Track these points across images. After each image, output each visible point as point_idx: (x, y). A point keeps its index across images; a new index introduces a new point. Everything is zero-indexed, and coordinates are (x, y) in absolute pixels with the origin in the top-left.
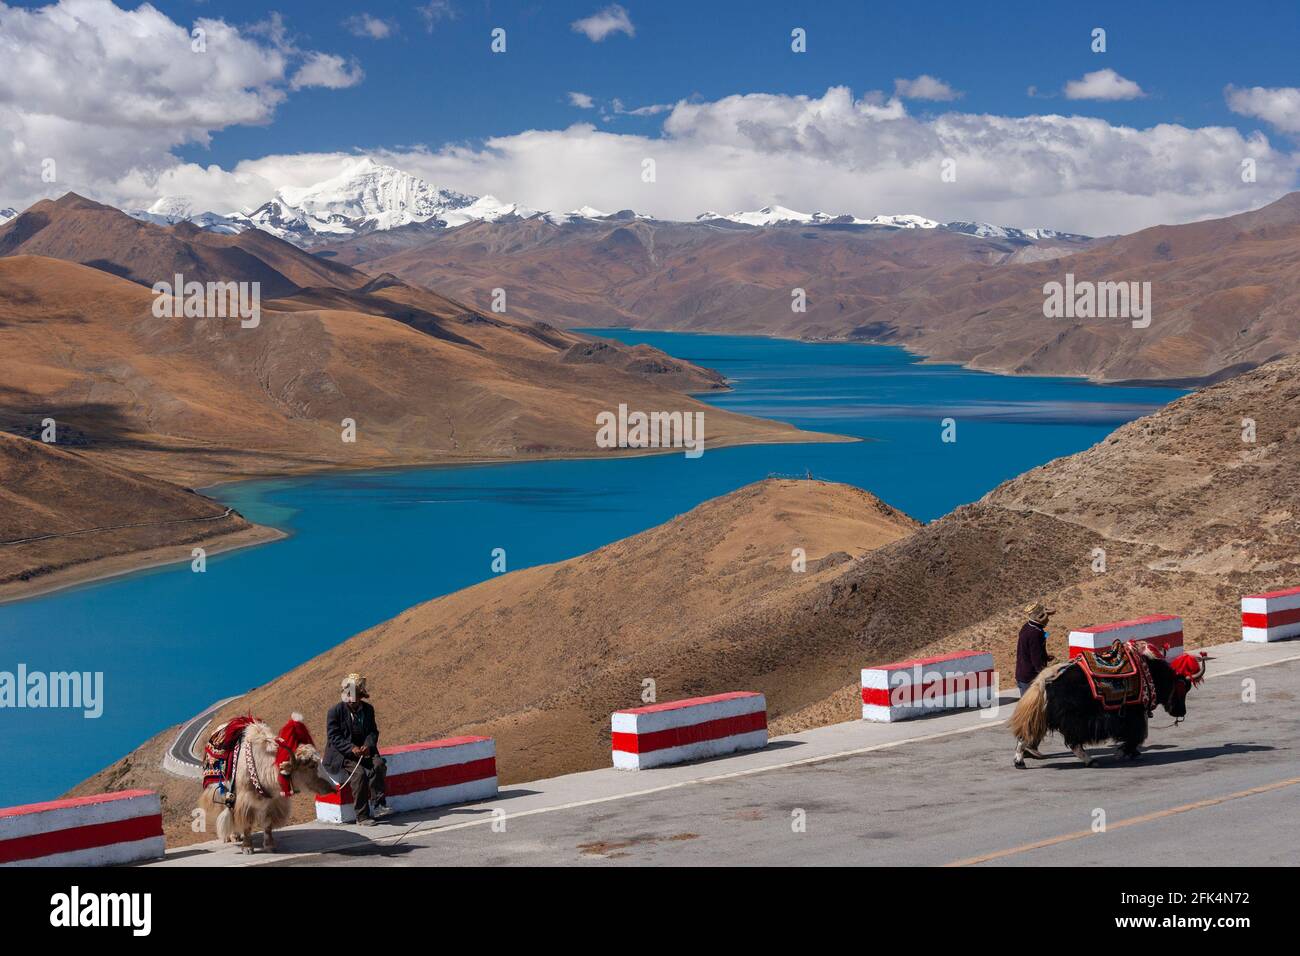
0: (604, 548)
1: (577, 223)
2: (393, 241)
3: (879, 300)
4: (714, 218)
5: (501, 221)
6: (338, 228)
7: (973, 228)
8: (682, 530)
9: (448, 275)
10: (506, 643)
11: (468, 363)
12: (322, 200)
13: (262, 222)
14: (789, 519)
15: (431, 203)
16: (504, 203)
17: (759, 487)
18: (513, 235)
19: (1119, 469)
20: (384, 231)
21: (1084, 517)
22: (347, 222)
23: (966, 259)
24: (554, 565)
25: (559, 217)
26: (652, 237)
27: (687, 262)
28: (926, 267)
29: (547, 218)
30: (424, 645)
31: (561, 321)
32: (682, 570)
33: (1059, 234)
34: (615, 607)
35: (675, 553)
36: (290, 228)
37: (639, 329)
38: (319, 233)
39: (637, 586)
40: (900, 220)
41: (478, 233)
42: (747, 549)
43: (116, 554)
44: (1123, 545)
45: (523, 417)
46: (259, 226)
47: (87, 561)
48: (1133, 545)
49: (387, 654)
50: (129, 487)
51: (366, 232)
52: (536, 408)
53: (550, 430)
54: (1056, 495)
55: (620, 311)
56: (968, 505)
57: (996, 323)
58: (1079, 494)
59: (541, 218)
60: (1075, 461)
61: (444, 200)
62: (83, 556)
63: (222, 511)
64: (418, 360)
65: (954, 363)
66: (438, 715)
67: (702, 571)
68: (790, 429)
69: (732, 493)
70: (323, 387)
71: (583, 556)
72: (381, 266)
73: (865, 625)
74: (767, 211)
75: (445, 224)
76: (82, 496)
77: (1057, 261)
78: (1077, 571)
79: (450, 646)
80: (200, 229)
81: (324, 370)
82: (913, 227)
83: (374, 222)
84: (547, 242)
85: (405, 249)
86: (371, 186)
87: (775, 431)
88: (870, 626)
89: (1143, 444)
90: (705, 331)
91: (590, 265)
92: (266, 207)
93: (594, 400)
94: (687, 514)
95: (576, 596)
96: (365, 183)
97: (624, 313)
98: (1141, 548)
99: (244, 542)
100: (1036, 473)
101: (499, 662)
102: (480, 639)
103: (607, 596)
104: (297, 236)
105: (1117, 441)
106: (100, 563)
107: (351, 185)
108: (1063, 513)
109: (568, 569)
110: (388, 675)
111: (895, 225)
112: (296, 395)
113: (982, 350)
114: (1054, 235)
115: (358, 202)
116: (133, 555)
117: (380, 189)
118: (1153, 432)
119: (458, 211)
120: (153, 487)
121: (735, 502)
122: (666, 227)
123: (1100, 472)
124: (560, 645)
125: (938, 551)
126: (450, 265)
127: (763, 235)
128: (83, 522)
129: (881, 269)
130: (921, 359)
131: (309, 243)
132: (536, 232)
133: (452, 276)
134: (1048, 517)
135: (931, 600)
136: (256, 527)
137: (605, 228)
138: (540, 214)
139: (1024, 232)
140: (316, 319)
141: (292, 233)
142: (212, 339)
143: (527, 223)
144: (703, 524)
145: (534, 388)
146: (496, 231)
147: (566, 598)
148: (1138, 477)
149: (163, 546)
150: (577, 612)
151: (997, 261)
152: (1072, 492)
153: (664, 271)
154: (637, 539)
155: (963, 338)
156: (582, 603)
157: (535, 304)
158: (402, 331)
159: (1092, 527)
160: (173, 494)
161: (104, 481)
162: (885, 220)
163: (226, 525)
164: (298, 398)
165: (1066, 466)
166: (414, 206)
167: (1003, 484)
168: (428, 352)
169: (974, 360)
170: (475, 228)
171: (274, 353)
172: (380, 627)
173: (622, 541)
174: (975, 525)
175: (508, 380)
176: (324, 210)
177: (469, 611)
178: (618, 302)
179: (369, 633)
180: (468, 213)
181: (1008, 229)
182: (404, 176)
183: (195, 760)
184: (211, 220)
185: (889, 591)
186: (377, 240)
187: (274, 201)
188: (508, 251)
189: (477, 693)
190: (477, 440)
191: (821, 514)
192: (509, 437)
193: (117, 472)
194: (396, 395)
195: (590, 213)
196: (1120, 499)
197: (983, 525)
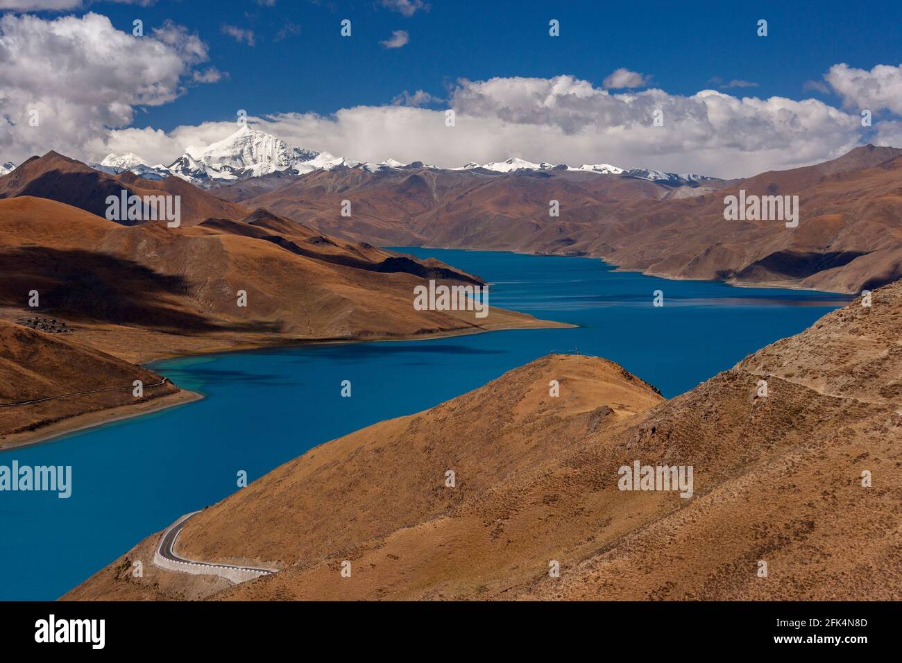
0: (443, 404)
1: (385, 171)
2: (264, 185)
3: (585, 225)
4: (475, 167)
5: (335, 170)
6: (227, 175)
7: (646, 173)
8: (495, 391)
9: (300, 209)
10: (381, 472)
11: (318, 272)
12: (216, 155)
13: (177, 171)
14: (567, 383)
15: (288, 158)
16: (336, 156)
17: (545, 360)
18: (343, 180)
19: (825, 346)
20: (258, 177)
21: (805, 379)
22: (233, 170)
23: (642, 196)
24: (409, 416)
25: (373, 167)
26: (434, 181)
27: (457, 199)
28: (616, 201)
29: (365, 168)
30: (325, 474)
31: (375, 242)
32: (497, 419)
33: (703, 178)
34: (453, 447)
35: (491, 407)
36: (195, 176)
37: (427, 247)
38: (214, 179)
39: (467, 432)
40: (598, 168)
41: (319, 178)
42: (540, 404)
43: (91, 411)
44: (834, 399)
45: (356, 311)
46: (175, 174)
47: (72, 416)
48: (840, 399)
49: (301, 481)
50: (98, 363)
51: (246, 178)
52: (363, 304)
53: (373, 320)
54: (785, 364)
55: (413, 234)
56: (726, 372)
57: (663, 241)
58: (800, 364)
59: (361, 168)
60: (794, 341)
61: (296, 155)
62: (69, 413)
63: (160, 379)
64: (285, 270)
65: (636, 270)
66: (338, 524)
67: (511, 420)
68: (532, 319)
69: (527, 364)
70: (224, 290)
71: (428, 410)
72: (256, 202)
73: (662, 456)
74: (510, 162)
75: (298, 172)
76: (68, 369)
77: (702, 197)
78: (804, 418)
79: (343, 475)
80: (137, 176)
81: (224, 278)
82: (607, 173)
83: (251, 171)
84: (366, 184)
85: (271, 190)
86: (248, 145)
87: (522, 320)
88: (666, 457)
89: (839, 328)
90: (470, 248)
91: (394, 201)
92: (179, 160)
93: (402, 298)
94: (498, 379)
95: (426, 439)
96: (244, 143)
97: (417, 235)
98: (846, 401)
99: (175, 402)
100: (769, 349)
101: (377, 486)
102: (363, 470)
103: (448, 438)
104: (200, 181)
105: (822, 326)
106: (81, 418)
107: (236, 144)
108: (790, 377)
109: (419, 419)
110: (303, 496)
111: (595, 171)
112: (205, 296)
113: (655, 261)
114: (700, 178)
115: (238, 157)
116: (102, 412)
117: (254, 147)
118: (845, 320)
119: (306, 163)
120: (115, 363)
121: (531, 370)
122: (444, 174)
123: (813, 348)
124: (418, 474)
125: (708, 404)
126: (302, 202)
127: (508, 179)
128: (69, 388)
129: (586, 203)
130: (614, 268)
131: (208, 186)
132: (358, 178)
133: (303, 210)
134: (781, 380)
135: (706, 438)
136: (182, 391)
137: (403, 174)
138: (360, 165)
139: (680, 175)
140: (218, 241)
141: (197, 179)
142: (149, 256)
143: (353, 171)
144: (509, 386)
145: (362, 290)
146: (332, 178)
147: (419, 440)
148: (838, 352)
149: (122, 405)
150: (427, 449)
151: (662, 197)
152: (794, 362)
153: (442, 206)
154: (465, 397)
155: (642, 253)
156: (430, 443)
157: (358, 229)
158: (275, 249)
159: (810, 387)
160: (128, 368)
161: (82, 358)
162: (588, 168)
163: (163, 390)
164: (206, 299)
165: (789, 344)
166: (277, 159)
167: (748, 356)
168: (292, 264)
169: (650, 268)
170: (318, 174)
171: (191, 265)
172: (293, 462)
173: (454, 399)
174: (732, 385)
175: (345, 284)
176: (218, 163)
177: (354, 449)
178: (412, 228)
179: (286, 466)
180: (312, 164)
181: (669, 174)
182: (270, 137)
183: (175, 557)
184: (142, 170)
185: (677, 433)
186: (253, 184)
187: (184, 156)
188: (339, 191)
189: (363, 509)
190: (325, 328)
191: (587, 379)
192: (347, 326)
193: (91, 352)
194: (271, 296)
195: (393, 164)
196: (828, 367)
197: (737, 386)
